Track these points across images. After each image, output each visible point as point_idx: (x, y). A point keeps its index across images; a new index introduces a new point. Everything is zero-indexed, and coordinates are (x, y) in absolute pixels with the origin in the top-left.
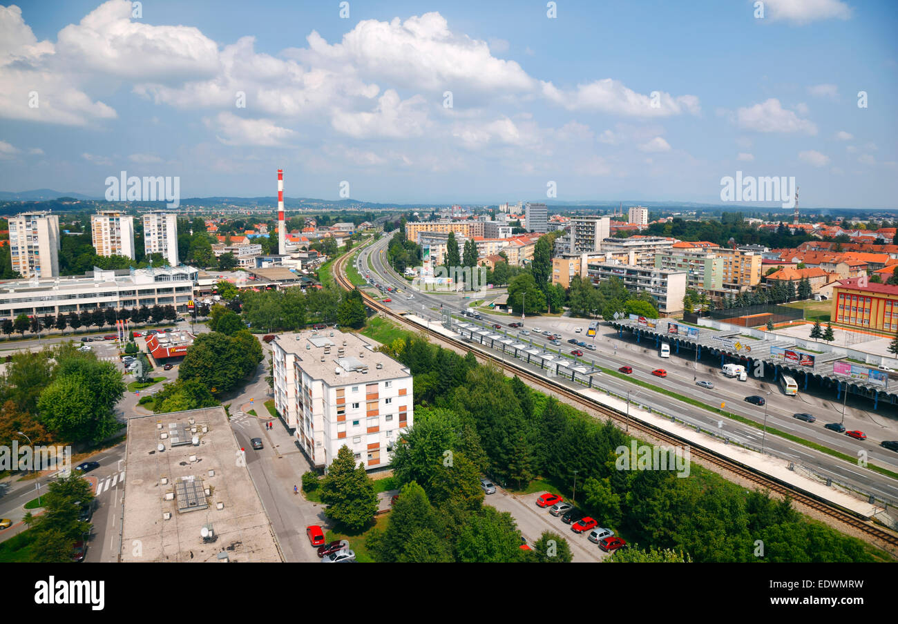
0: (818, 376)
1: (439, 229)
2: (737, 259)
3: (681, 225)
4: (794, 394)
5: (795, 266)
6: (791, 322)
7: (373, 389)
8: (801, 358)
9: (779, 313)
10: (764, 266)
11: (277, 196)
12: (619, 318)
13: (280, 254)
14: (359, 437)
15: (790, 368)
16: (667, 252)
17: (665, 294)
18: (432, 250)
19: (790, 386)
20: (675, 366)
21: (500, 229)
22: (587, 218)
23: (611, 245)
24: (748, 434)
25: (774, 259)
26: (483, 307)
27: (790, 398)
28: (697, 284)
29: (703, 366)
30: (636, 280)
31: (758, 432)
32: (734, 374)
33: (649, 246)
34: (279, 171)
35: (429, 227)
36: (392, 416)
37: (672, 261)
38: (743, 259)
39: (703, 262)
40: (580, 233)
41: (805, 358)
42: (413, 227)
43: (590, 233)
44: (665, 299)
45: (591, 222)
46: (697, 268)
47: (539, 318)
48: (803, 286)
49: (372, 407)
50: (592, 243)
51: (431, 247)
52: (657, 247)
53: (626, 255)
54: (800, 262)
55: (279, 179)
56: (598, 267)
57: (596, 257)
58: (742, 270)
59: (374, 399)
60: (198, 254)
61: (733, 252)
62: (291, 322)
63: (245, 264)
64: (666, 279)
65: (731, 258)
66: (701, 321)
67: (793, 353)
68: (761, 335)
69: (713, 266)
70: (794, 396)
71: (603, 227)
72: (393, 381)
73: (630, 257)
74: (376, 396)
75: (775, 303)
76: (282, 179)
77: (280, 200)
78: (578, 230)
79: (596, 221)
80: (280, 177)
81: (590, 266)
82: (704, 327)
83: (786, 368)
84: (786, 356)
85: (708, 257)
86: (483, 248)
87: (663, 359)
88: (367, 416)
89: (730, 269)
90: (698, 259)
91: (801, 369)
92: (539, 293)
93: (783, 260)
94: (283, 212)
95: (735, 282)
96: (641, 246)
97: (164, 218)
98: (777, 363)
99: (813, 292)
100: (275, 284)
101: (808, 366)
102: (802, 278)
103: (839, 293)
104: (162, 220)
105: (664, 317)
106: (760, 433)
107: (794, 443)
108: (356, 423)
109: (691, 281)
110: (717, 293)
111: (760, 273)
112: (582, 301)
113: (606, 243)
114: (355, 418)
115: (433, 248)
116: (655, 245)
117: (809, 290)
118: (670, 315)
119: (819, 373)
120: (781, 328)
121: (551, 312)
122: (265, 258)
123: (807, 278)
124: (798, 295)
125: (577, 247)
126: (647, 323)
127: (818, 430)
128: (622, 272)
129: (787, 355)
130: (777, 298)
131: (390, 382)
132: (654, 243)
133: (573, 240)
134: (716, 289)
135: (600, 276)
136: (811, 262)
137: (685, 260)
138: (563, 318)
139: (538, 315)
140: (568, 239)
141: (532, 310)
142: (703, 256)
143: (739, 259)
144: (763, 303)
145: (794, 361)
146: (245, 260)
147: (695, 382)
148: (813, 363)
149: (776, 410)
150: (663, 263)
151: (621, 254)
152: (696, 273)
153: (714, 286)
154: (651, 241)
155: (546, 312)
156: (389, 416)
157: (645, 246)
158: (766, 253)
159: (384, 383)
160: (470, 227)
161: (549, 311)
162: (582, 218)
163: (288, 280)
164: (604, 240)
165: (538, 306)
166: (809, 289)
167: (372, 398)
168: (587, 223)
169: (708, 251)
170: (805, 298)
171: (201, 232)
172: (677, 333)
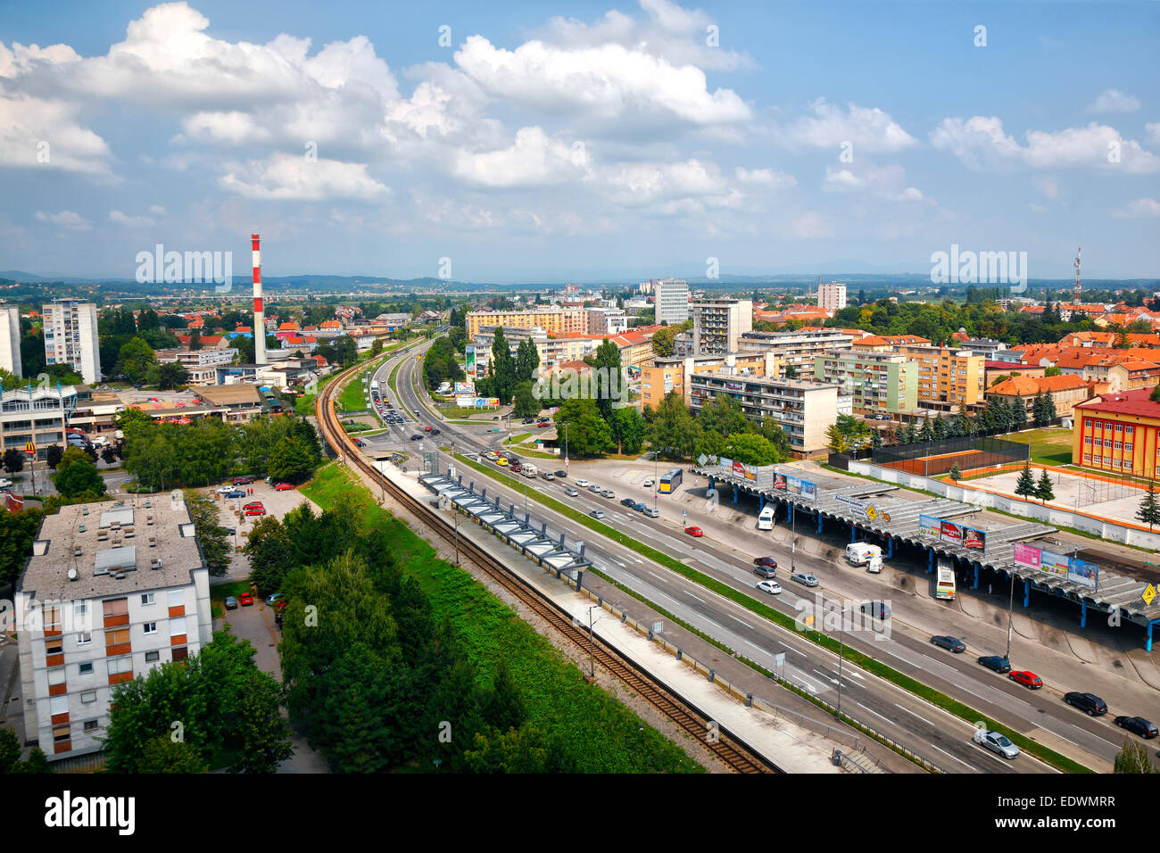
0: (990, 568)
1: (517, 323)
2: (945, 363)
3: (888, 309)
4: (949, 597)
5: (1042, 372)
6: (999, 466)
7: (117, 609)
8: (965, 535)
9: (992, 450)
10: (989, 373)
11: (252, 275)
12: (707, 464)
13: (257, 363)
14: (93, 691)
15: (947, 552)
16: (832, 354)
17: (801, 423)
18: (478, 355)
19: (942, 584)
20: (773, 545)
21: (609, 320)
22: (717, 302)
23: (753, 344)
24: (833, 676)
25: (1014, 361)
26: (525, 445)
27: (943, 605)
28: (876, 403)
29: (822, 544)
30: (759, 399)
31: (855, 671)
32: (862, 560)
33: (814, 343)
34: (254, 237)
35: (501, 318)
36: (157, 652)
37: (840, 368)
38: (954, 362)
39: (884, 368)
40: (707, 325)
41: (971, 535)
42: (476, 319)
43: (721, 326)
44: (801, 429)
45: (723, 309)
46: (877, 378)
47: (600, 462)
48: (1040, 405)
49: (117, 640)
50: (724, 340)
51: (476, 351)
52: (827, 346)
53: (761, 359)
54: (1052, 365)
55: (254, 249)
56: (706, 379)
57: (709, 363)
58: (953, 379)
59: (120, 625)
60: (130, 365)
61: (939, 351)
62: (195, 473)
63: (200, 379)
64: (801, 399)
65: (935, 360)
66: (854, 466)
67: (952, 527)
68: (941, 490)
69: (900, 374)
70: (951, 600)
71: (741, 315)
72: (157, 595)
73: (767, 362)
74: (124, 620)
75: (991, 432)
76: (258, 249)
77: (256, 280)
78: (704, 321)
79: (730, 306)
80: (256, 245)
81: (695, 379)
82: (858, 475)
83: (941, 554)
84: (942, 532)
85: (893, 360)
86: (561, 350)
87: (760, 534)
88: (108, 655)
89: (935, 378)
90: (879, 364)
91: (963, 555)
92: (599, 424)
93: (1025, 363)
94: (260, 299)
95: (943, 398)
96: (800, 344)
97: (75, 310)
98: (929, 543)
99: (1059, 413)
100: (220, 411)
101: (975, 548)
102: (1040, 393)
103: (1084, 418)
104: (72, 313)
105: (801, 458)
106: (858, 674)
107: (910, 694)
108: (86, 667)
109: (868, 398)
110: (906, 418)
111: (982, 383)
112: (668, 435)
113: (746, 340)
114: (83, 658)
115: (480, 351)
116: (823, 343)
117: (1051, 411)
118: (810, 456)
119: (991, 562)
120: (984, 476)
121: (623, 453)
122: (231, 369)
123: (1048, 393)
124: (1033, 419)
125: (703, 347)
126: (744, 472)
127: (964, 668)
128: (740, 386)
129: (944, 530)
130: (993, 425)
131: (152, 595)
132: (822, 339)
133: (697, 337)
134: (906, 411)
135: (708, 393)
136: (1070, 365)
137: (858, 366)
138: (640, 461)
139: (600, 456)
140: (692, 335)
141: (589, 449)
142: (885, 358)
143: (948, 363)
144: (968, 435)
145: (955, 541)
146: (200, 373)
147: (790, 575)
148: (984, 545)
149: (906, 628)
150: (826, 370)
151: (752, 359)
152: (874, 386)
153: (902, 406)
154: (818, 335)
155: (614, 451)
156: (152, 653)
157: (807, 343)
158: (1001, 352)
159: (138, 598)
160: (566, 317)
161: (620, 451)
162: (709, 302)
163: (243, 405)
164: (744, 335)
165: (599, 442)
166: (1052, 409)
167: (116, 623)
168: (717, 309)
169: (901, 350)
170: (1045, 424)
171: (150, 330)
172: (786, 490)
